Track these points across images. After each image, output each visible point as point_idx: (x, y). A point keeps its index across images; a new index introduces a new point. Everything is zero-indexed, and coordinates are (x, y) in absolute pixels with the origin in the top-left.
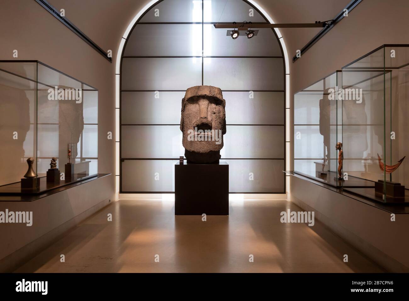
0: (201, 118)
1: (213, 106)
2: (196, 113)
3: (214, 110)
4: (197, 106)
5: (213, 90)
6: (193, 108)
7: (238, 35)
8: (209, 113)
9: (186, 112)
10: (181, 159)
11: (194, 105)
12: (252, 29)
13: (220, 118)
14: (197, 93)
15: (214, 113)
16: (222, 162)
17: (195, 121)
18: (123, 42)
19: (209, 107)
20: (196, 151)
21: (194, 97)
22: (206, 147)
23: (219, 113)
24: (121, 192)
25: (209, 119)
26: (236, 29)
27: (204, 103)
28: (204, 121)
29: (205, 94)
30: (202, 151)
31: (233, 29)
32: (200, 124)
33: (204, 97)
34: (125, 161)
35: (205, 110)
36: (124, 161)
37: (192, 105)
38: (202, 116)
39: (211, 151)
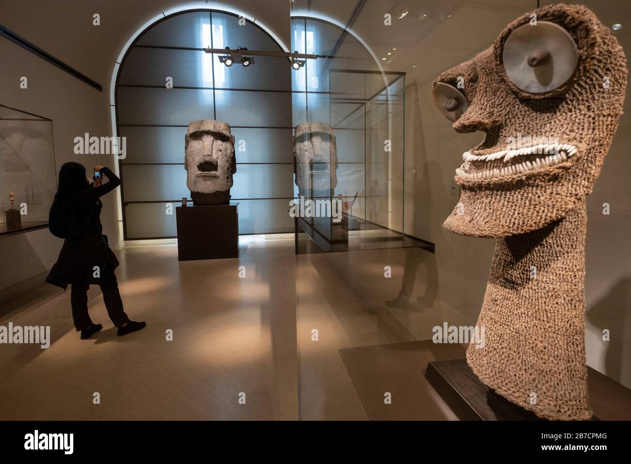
0: (204, 155)
1: (219, 142)
2: (200, 150)
3: (220, 148)
4: (201, 142)
5: (218, 125)
6: (196, 145)
7: (233, 62)
8: (214, 151)
9: (189, 150)
10: (185, 200)
11: (198, 141)
12: (247, 56)
13: (226, 155)
14: (199, 128)
15: (220, 151)
16: (232, 203)
17: (198, 159)
18: (117, 67)
19: (215, 144)
20: (200, 191)
21: (196, 132)
22: (211, 188)
23: (226, 150)
24: (126, 238)
25: (215, 156)
26: (229, 55)
27: (208, 140)
28: (208, 159)
29: (208, 129)
30: (206, 191)
31: (226, 55)
32: (202, 162)
33: (208, 133)
34: (129, 204)
35: (209, 147)
36: (127, 205)
37: (195, 141)
38: (205, 154)
39: (217, 191)
